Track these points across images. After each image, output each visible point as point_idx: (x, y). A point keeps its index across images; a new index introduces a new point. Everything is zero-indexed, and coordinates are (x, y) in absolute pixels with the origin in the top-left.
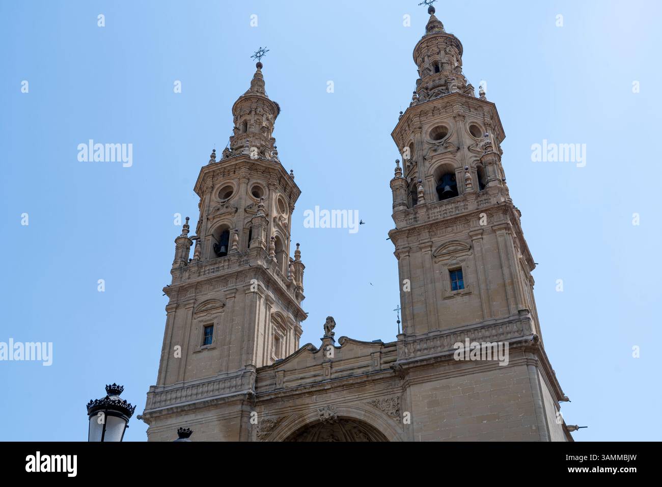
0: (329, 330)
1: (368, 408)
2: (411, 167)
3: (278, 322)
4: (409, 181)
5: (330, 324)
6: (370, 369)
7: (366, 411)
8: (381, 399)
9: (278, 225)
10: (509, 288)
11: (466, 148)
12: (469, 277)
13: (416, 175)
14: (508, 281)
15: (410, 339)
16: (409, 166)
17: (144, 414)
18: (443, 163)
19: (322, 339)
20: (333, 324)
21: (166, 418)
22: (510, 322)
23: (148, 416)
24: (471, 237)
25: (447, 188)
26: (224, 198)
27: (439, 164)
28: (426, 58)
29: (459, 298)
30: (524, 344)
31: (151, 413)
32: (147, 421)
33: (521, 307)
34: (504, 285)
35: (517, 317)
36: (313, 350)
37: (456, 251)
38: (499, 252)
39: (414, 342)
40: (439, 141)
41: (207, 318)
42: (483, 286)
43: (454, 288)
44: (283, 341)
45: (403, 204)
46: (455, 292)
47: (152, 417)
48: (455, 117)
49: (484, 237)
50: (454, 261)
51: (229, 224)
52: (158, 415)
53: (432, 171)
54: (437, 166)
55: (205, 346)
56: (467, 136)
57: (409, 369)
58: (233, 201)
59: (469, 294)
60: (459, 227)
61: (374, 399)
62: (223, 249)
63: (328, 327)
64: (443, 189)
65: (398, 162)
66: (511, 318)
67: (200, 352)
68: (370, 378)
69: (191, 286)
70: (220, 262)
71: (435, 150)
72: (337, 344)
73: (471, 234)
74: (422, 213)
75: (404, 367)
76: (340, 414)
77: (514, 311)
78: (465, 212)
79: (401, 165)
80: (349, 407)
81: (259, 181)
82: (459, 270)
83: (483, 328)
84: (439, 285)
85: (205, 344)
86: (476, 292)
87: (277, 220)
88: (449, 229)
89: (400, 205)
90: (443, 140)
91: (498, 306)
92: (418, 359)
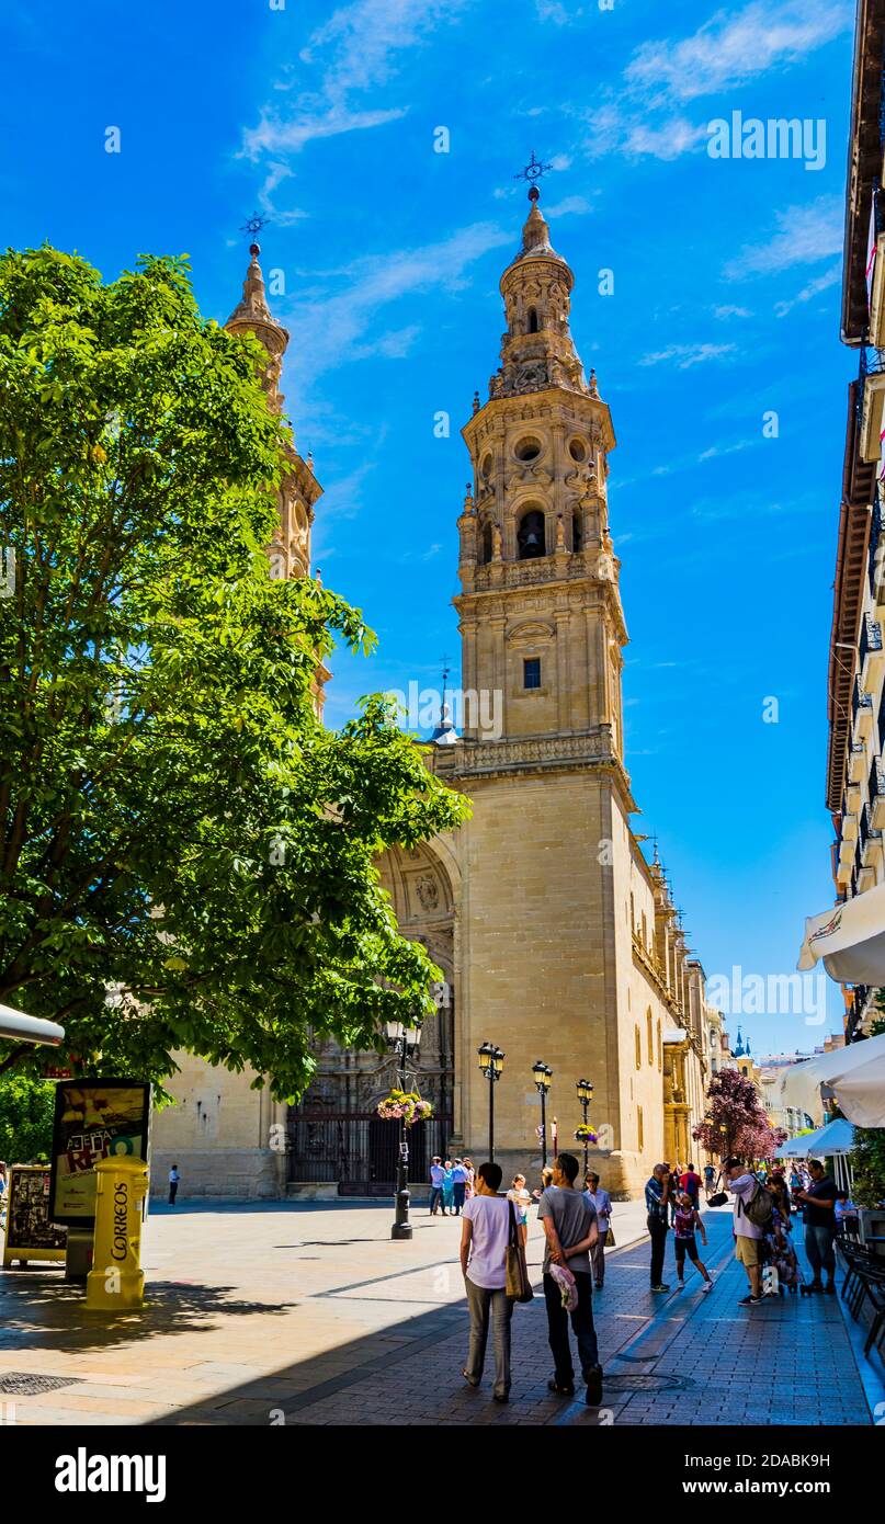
2: (486, 495)
4: (482, 518)
9: (296, 551)
10: (593, 694)
11: (562, 479)
12: (548, 674)
13: (493, 509)
14: (593, 683)
15: (471, 744)
16: (483, 494)
18: (530, 498)
22: (588, 736)
24: (555, 617)
25: (533, 540)
27: (525, 500)
29: (533, 699)
33: (604, 720)
34: (588, 689)
35: (597, 731)
37: (533, 635)
38: (587, 644)
39: (476, 747)
40: (527, 462)
42: (563, 687)
43: (527, 685)
45: (473, 556)
46: (529, 690)
48: (552, 428)
49: (572, 619)
50: (532, 649)
53: (514, 508)
54: (521, 502)
56: (565, 460)
59: (545, 694)
60: (543, 603)
64: (527, 541)
65: (469, 486)
66: (591, 732)
71: (521, 477)
73: (555, 613)
74: (497, 574)
77: (594, 723)
78: (551, 582)
79: (472, 493)
82: (537, 662)
83: (557, 739)
84: (510, 678)
86: (554, 693)
89: (469, 557)
90: (533, 462)
91: (578, 714)
92: (478, 770)
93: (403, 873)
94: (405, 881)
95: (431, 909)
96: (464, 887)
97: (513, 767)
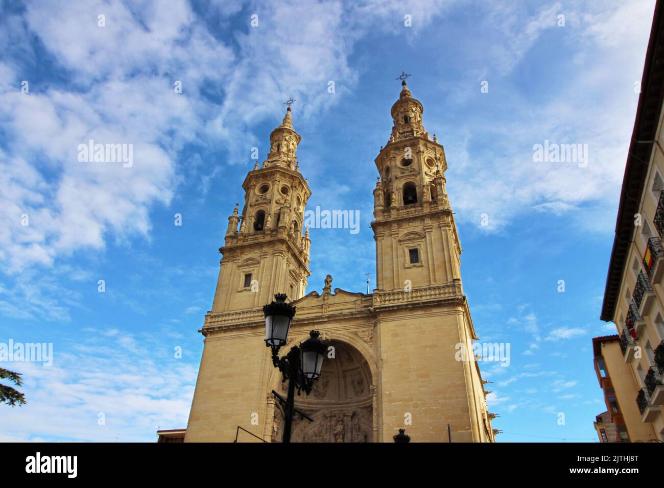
0: (328, 284)
1: (351, 335)
2: (387, 183)
3: (293, 276)
4: (385, 191)
5: (328, 280)
6: (354, 310)
7: (350, 337)
8: (360, 330)
9: (296, 213)
10: (447, 264)
11: (424, 173)
12: (422, 256)
13: (390, 188)
15: (381, 293)
16: (385, 182)
17: (203, 329)
18: (408, 181)
19: (323, 289)
20: (331, 280)
21: (217, 333)
22: (447, 286)
23: (205, 331)
24: (425, 230)
25: (410, 198)
26: (262, 193)
27: (406, 182)
28: (400, 113)
29: (415, 269)
30: (456, 301)
31: (207, 329)
32: (205, 334)
33: (455, 277)
34: (445, 263)
35: (452, 283)
36: (317, 296)
37: (414, 239)
38: (442, 242)
39: (385, 294)
40: (406, 167)
41: (246, 270)
42: (430, 262)
43: (412, 261)
44: (295, 288)
45: (382, 206)
46: (413, 264)
47: (208, 332)
48: (417, 152)
49: (433, 230)
50: (413, 245)
51: (265, 210)
52: (212, 330)
53: (401, 186)
54: (404, 183)
55: (245, 288)
56: (425, 166)
57: (381, 312)
58: (268, 195)
59: (422, 266)
60: (417, 223)
61: (356, 330)
62: (260, 226)
63: (327, 282)
64: (408, 198)
65: (378, 178)
66: (448, 284)
67: (241, 291)
68: (354, 316)
69: (238, 248)
70: (258, 234)
71: (403, 173)
72: (333, 293)
73: (425, 228)
74: (394, 212)
75: (377, 310)
76: (333, 338)
77: (450, 279)
78: (421, 214)
79: (380, 181)
80: (339, 334)
81: (286, 184)
82: (416, 250)
83: (430, 289)
85: (245, 287)
86: (426, 266)
87: (296, 210)
88: (411, 224)
89: (379, 206)
90: (409, 166)
91: (440, 275)
92: (386, 306)
93: (344, 371)
94: (345, 377)
95: (359, 394)
96: (379, 375)
97: (406, 303)
